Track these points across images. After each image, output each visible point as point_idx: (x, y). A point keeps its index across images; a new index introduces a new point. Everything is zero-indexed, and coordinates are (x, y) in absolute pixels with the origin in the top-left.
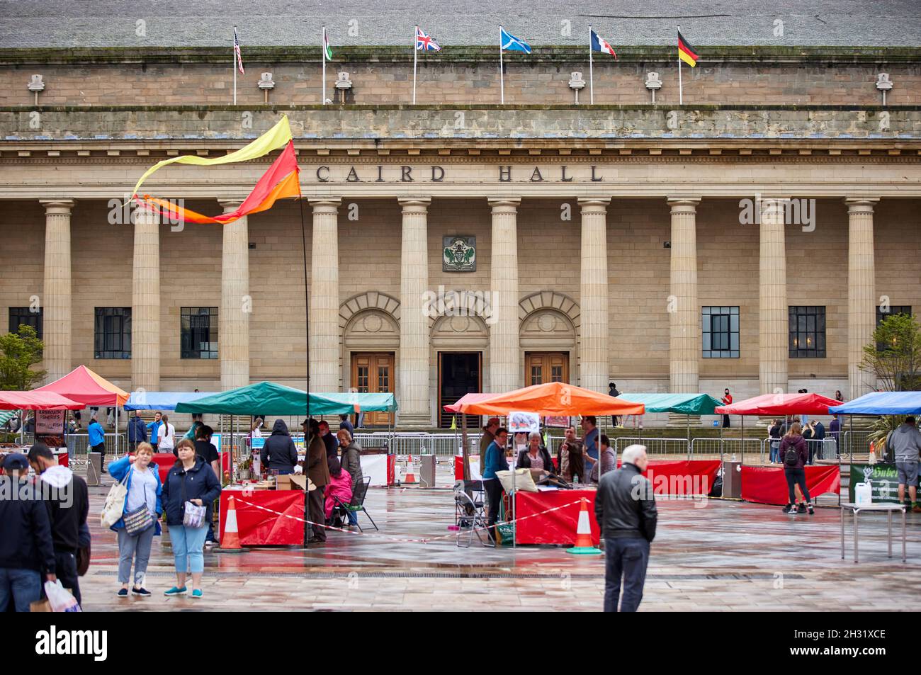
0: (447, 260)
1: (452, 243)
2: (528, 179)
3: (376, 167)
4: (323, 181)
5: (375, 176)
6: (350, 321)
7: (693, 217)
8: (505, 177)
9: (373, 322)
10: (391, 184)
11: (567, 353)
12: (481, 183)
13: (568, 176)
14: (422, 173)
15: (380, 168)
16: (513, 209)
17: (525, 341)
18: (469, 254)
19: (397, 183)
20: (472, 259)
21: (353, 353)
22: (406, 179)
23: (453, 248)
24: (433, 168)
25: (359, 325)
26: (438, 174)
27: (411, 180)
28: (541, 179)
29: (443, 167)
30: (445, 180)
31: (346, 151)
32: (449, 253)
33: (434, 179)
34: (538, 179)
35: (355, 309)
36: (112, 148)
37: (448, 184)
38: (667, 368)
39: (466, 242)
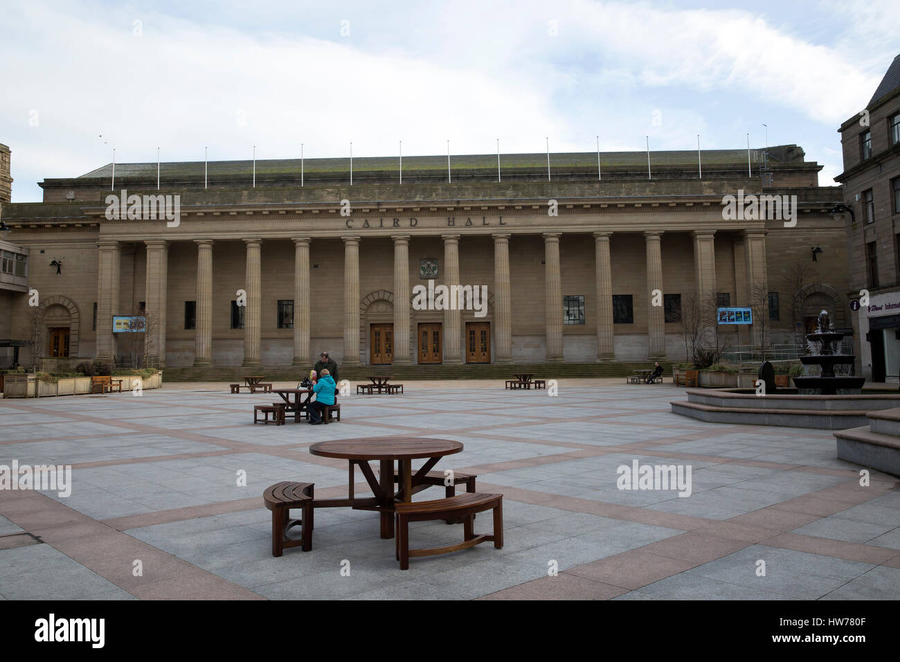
0: (422, 272)
1: (425, 263)
2: (464, 224)
3: (379, 219)
4: (350, 227)
5: (378, 224)
6: (369, 307)
7: (558, 244)
8: (451, 224)
9: (382, 307)
10: (387, 228)
11: (489, 323)
12: (438, 227)
13: (487, 222)
14: (404, 222)
15: (381, 220)
16: (456, 241)
17: (464, 317)
18: (434, 269)
19: (390, 228)
20: (436, 272)
21: (371, 324)
22: (396, 225)
23: (425, 266)
24: (411, 219)
25: (374, 309)
26: (414, 223)
27: (398, 226)
28: (471, 224)
29: (418, 218)
30: (418, 225)
31: (361, 210)
32: (423, 269)
33: (411, 225)
34: (469, 224)
35: (372, 300)
36: (232, 210)
37: (419, 228)
38: (544, 330)
39: (432, 262)
